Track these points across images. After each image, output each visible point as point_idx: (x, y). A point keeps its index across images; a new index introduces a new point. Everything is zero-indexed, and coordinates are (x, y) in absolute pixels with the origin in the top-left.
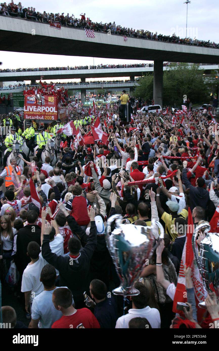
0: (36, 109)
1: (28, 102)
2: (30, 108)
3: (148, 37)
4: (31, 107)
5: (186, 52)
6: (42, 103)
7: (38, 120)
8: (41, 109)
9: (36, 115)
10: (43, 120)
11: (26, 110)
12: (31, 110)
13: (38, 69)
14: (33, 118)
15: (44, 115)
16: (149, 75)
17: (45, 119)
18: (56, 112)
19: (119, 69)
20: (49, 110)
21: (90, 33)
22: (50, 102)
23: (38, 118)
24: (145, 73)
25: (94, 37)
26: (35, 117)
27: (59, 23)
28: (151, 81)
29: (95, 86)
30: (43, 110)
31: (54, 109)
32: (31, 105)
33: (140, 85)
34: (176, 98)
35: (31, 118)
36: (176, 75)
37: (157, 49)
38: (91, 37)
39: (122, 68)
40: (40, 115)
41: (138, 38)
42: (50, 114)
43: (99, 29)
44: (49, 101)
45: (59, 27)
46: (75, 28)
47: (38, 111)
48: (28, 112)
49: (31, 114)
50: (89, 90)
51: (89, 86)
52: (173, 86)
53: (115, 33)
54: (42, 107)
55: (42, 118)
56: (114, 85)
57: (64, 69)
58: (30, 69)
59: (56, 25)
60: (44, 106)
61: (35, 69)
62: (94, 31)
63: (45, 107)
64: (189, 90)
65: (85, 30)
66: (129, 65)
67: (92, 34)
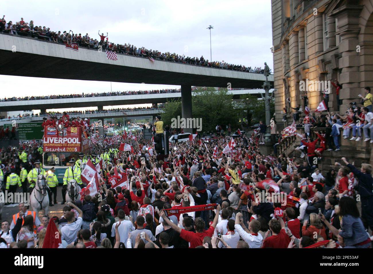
0: (57, 140)
1: (48, 133)
2: (50, 139)
3: (175, 60)
4: (52, 138)
5: (216, 76)
6: (64, 134)
7: (59, 152)
8: (62, 141)
9: (57, 147)
10: (65, 152)
11: (46, 142)
12: (51, 142)
13: (49, 97)
14: (53, 150)
15: (66, 147)
16: (175, 101)
17: (67, 151)
18: (80, 143)
19: (140, 95)
20: (71, 141)
21: (112, 55)
22: (73, 133)
23: (59, 150)
24: (170, 99)
25: (116, 59)
26: (56, 149)
27: (77, 44)
28: (177, 107)
29: (114, 114)
30: (65, 142)
31: (77, 140)
32: (52, 136)
33: (165, 112)
34: (205, 125)
35: (51, 150)
36: (203, 101)
37: (185, 73)
38: (113, 60)
39: (143, 94)
40: (62, 147)
41: (164, 61)
42: (73, 145)
43: (122, 51)
44: (72, 131)
45: (76, 48)
46: (95, 49)
47: (59, 143)
48: (48, 144)
49: (51, 146)
50: (106, 119)
51: (107, 115)
52: (201, 112)
53: (139, 55)
54: (64, 138)
55: (64, 150)
56: (135, 113)
57: (79, 96)
58: (39, 97)
59: (73, 46)
60: (66, 137)
61: (46, 97)
62: (116, 53)
63: (68, 138)
64: (219, 116)
65: (106, 52)
66: (151, 91)
67: (114, 57)
